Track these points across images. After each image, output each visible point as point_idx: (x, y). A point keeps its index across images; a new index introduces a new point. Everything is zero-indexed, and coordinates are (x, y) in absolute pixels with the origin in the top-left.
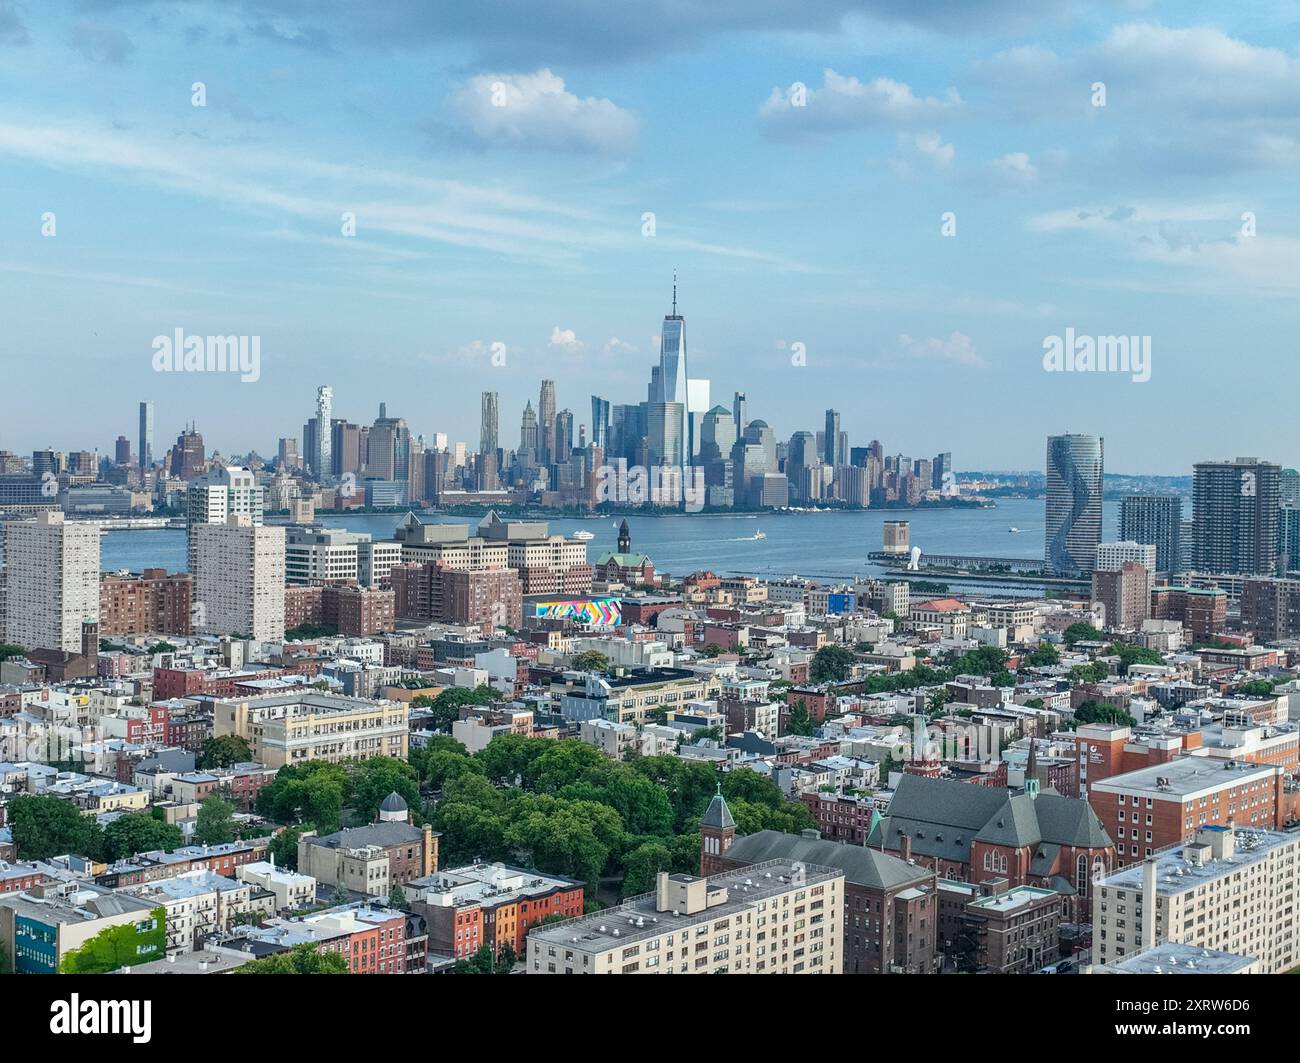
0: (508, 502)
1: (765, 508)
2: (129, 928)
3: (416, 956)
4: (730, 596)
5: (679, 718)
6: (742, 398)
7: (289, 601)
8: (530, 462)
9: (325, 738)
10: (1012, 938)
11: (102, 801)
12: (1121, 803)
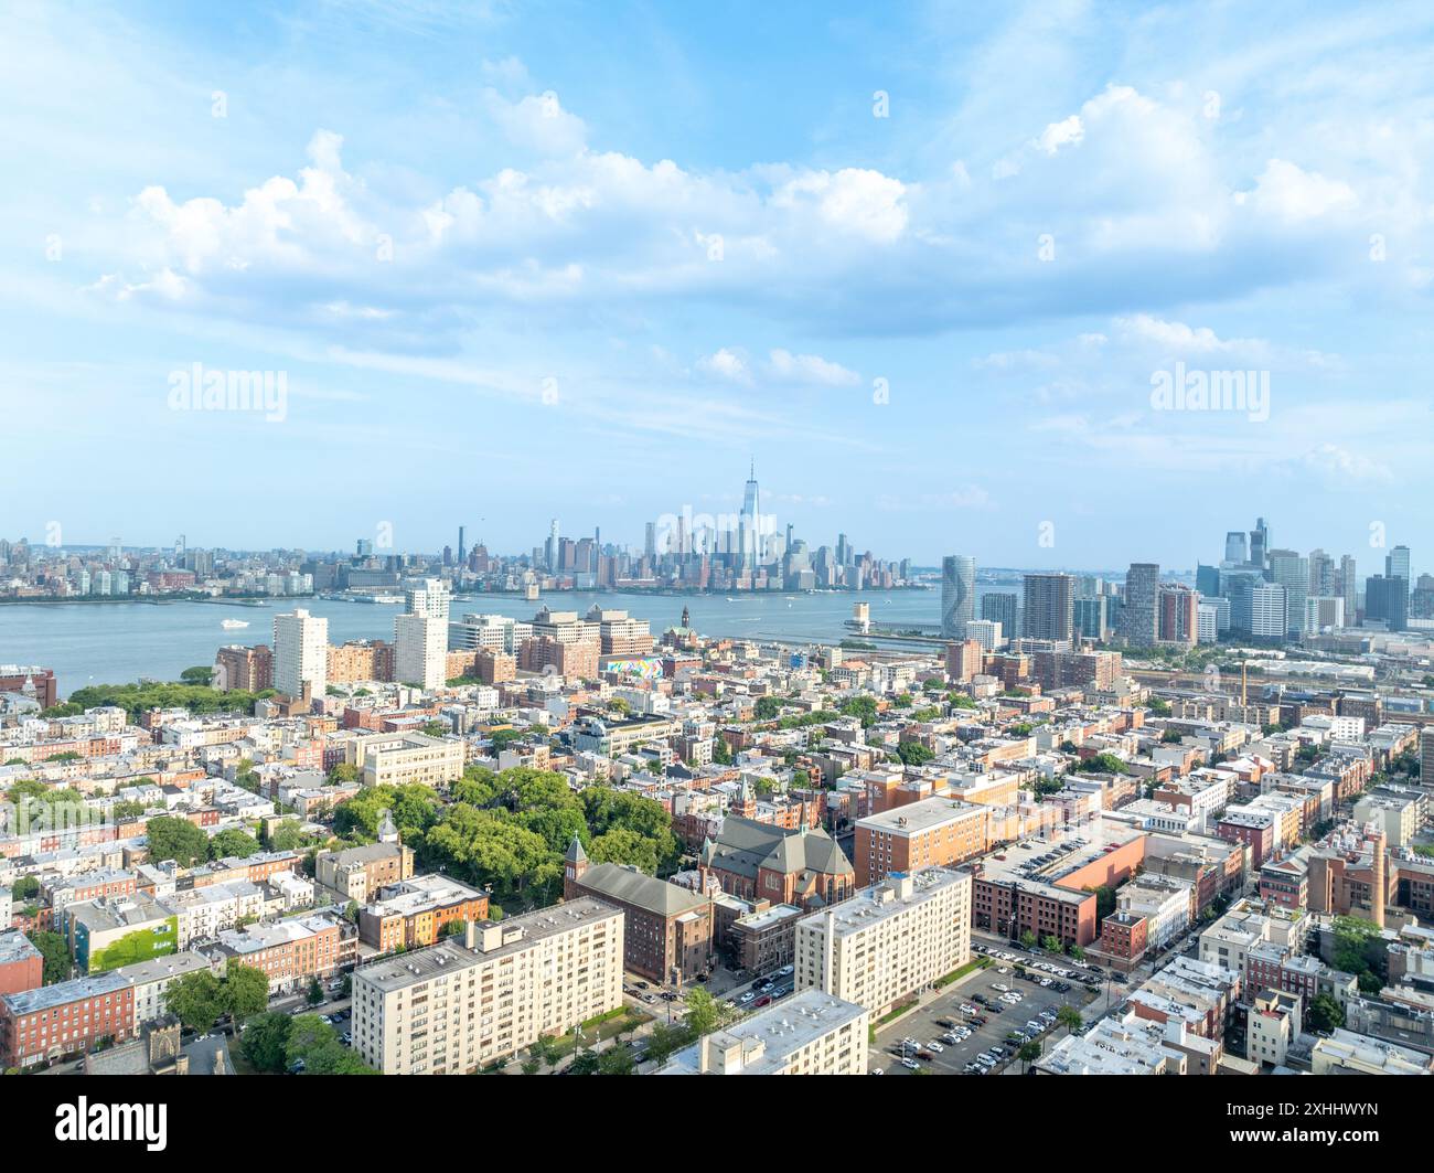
0: (655, 586)
1: (801, 590)
2: (149, 931)
3: (348, 952)
4: (734, 655)
5: (644, 750)
6: (791, 527)
7: (450, 662)
8: (671, 562)
9: (404, 765)
10: (763, 946)
11: (240, 811)
12: (873, 835)
